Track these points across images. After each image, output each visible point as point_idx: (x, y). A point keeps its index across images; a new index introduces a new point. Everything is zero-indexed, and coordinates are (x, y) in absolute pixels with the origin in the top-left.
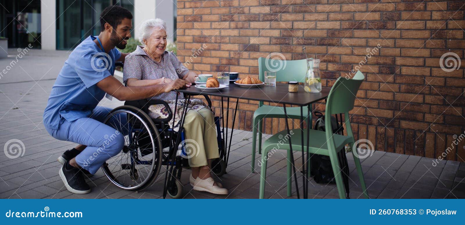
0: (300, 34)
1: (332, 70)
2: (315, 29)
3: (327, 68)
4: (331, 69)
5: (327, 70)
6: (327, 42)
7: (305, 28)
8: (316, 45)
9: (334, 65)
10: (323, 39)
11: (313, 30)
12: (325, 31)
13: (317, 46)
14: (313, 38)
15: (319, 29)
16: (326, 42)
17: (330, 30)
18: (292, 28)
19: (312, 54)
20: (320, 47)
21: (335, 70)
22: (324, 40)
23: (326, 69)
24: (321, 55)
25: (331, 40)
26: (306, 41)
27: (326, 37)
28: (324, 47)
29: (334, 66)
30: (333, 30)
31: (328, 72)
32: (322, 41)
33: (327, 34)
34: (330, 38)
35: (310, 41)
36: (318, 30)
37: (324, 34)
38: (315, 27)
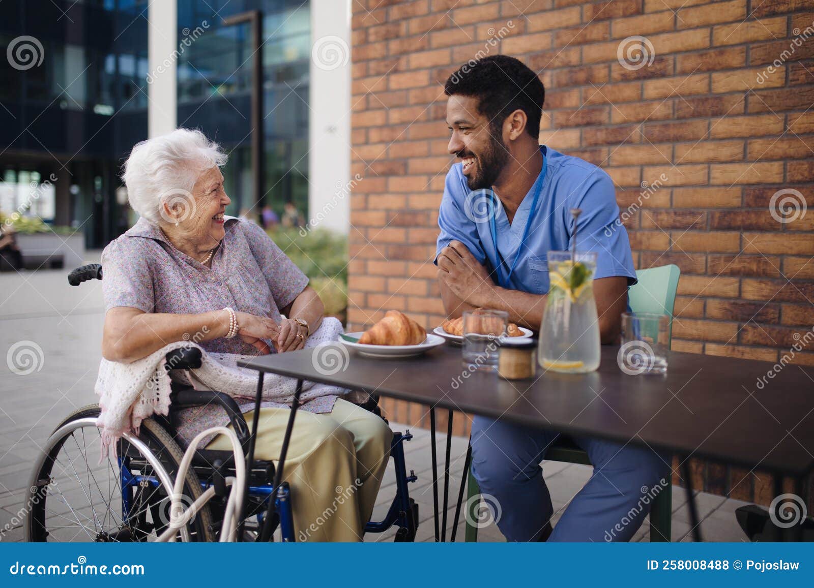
0: (662, 199)
1: (756, 298)
2: (707, 184)
3: (740, 291)
4: (754, 295)
5: (740, 296)
6: (743, 221)
7: (678, 182)
8: (709, 228)
9: (763, 285)
10: (729, 212)
11: (698, 189)
12: (737, 191)
13: (712, 233)
14: (701, 211)
15: (719, 186)
16: (739, 220)
17: (753, 188)
18: (640, 186)
19: (695, 252)
20: (720, 234)
21: (764, 299)
22: (732, 216)
23: (737, 294)
24: (723, 256)
25: (753, 216)
26: (679, 218)
27: (738, 208)
28: (733, 234)
29: (762, 289)
30: (761, 187)
31: (743, 305)
32: (726, 218)
33: (742, 197)
34: (750, 210)
35: (689, 219)
36: (716, 189)
37: (733, 198)
38: (706, 179)
